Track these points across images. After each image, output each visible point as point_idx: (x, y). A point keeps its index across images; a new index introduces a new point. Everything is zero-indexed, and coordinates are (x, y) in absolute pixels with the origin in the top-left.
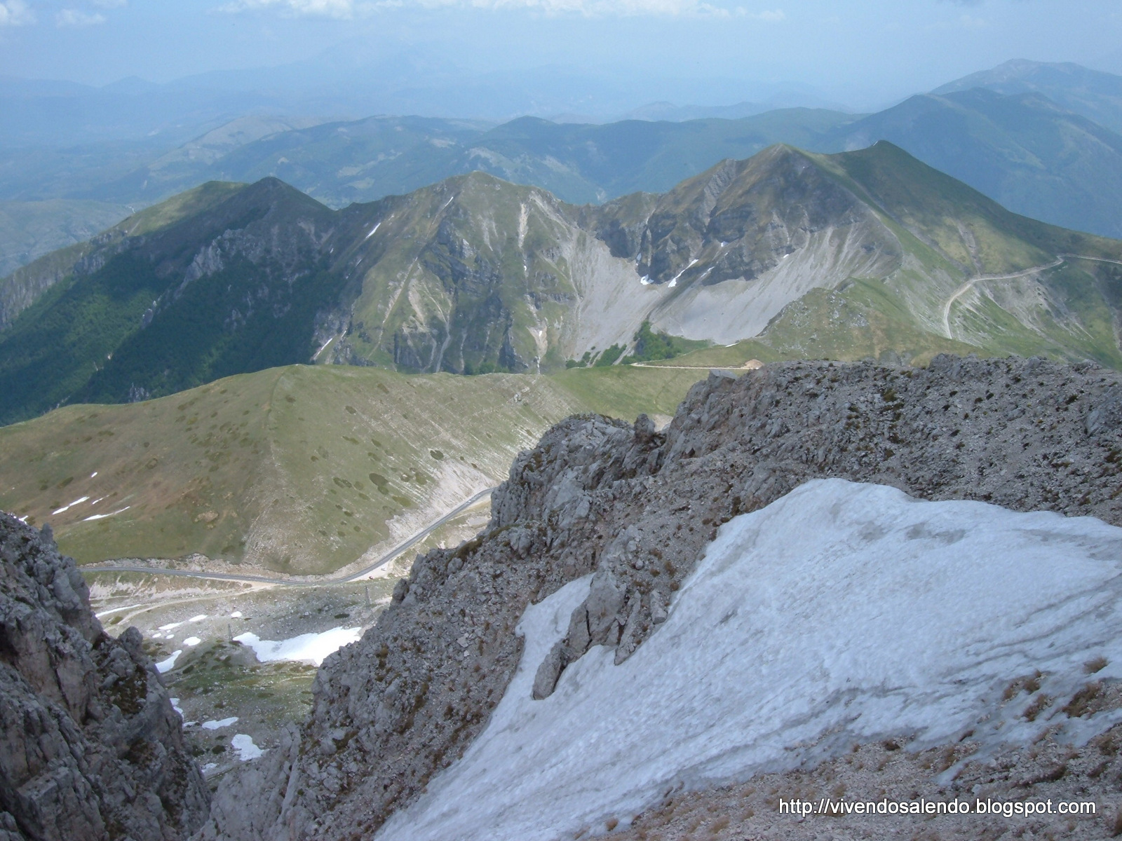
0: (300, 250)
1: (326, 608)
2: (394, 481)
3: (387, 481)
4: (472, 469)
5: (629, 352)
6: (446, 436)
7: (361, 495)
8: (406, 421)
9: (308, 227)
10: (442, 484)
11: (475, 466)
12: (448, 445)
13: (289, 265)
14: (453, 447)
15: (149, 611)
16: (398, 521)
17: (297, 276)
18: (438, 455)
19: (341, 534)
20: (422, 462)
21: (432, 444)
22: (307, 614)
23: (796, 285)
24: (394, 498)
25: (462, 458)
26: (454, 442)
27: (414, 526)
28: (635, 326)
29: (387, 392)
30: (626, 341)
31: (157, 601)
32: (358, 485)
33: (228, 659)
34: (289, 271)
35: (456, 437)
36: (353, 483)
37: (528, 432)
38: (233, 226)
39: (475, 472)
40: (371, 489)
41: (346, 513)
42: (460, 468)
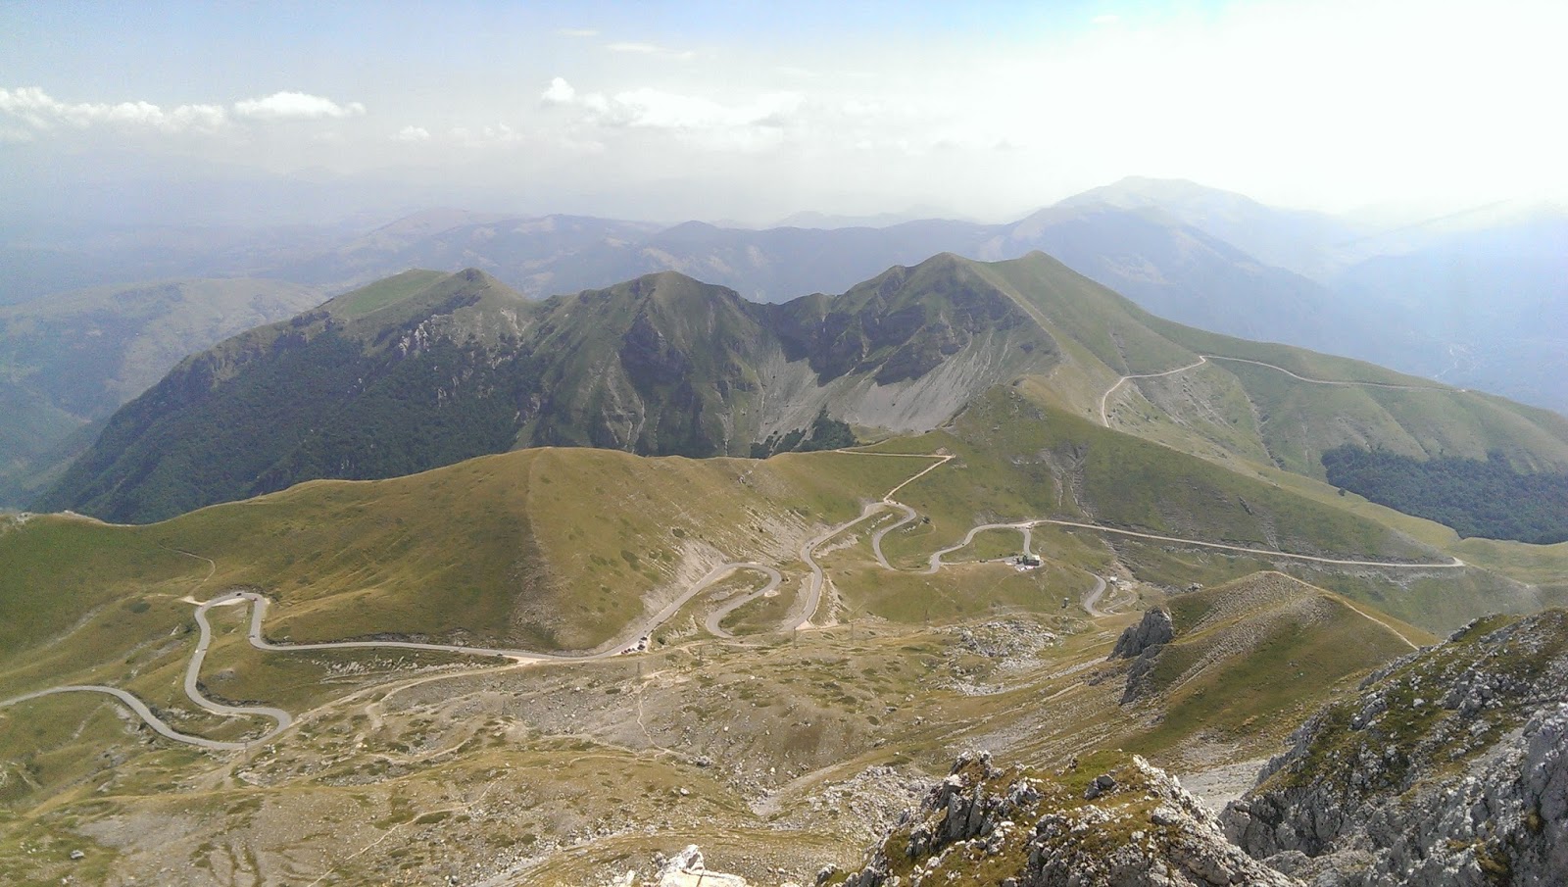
0: (502, 337)
1: (596, 684)
2: (643, 558)
3: (637, 558)
4: (709, 546)
5: (809, 436)
6: (684, 515)
7: (616, 572)
8: (649, 502)
9: (510, 316)
10: (685, 560)
11: (712, 544)
12: (687, 523)
13: (491, 350)
14: (693, 526)
15: (411, 687)
16: (651, 597)
17: (500, 359)
18: (679, 534)
19: (601, 610)
20: (666, 540)
21: (674, 522)
22: (578, 689)
23: (961, 379)
24: (644, 574)
25: (701, 536)
26: (694, 522)
27: (664, 601)
28: (814, 414)
29: (631, 474)
30: (806, 426)
31: (418, 676)
32: (613, 562)
33: (503, 735)
34: (493, 355)
35: (693, 516)
36: (607, 559)
37: (753, 511)
38: (437, 311)
39: (712, 549)
40: (625, 566)
41: (603, 589)
42: (699, 545)
